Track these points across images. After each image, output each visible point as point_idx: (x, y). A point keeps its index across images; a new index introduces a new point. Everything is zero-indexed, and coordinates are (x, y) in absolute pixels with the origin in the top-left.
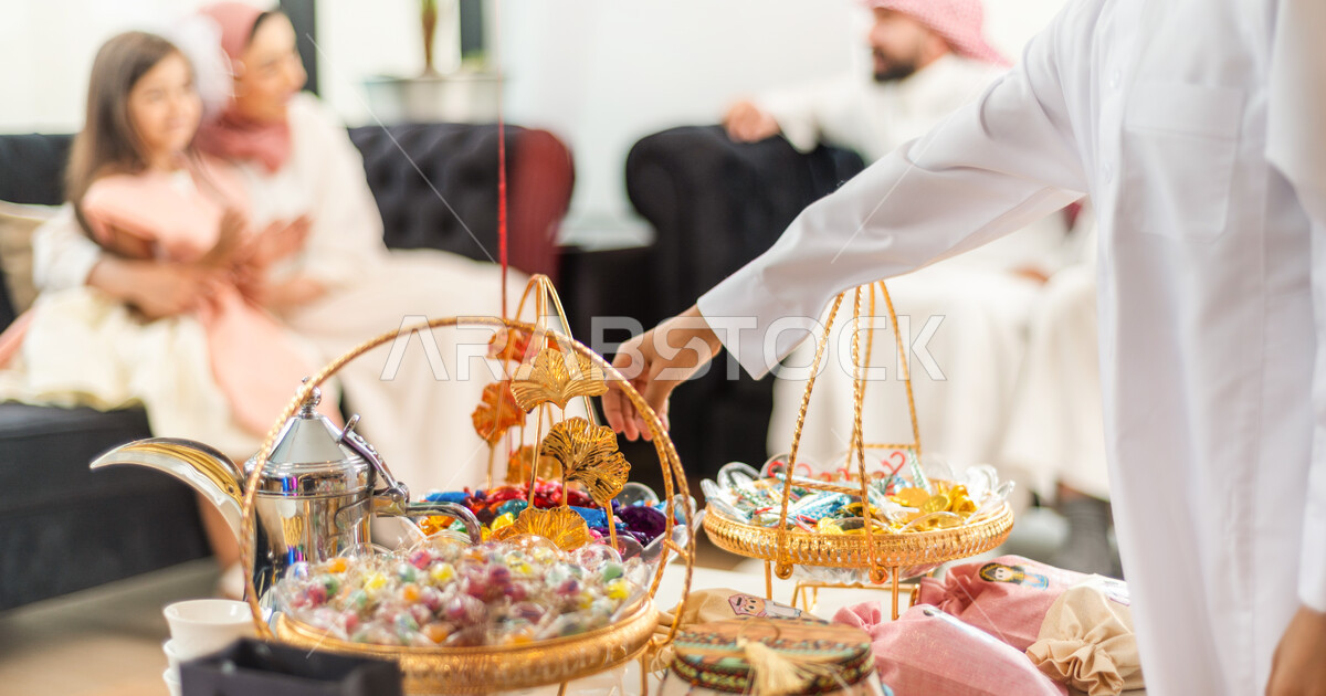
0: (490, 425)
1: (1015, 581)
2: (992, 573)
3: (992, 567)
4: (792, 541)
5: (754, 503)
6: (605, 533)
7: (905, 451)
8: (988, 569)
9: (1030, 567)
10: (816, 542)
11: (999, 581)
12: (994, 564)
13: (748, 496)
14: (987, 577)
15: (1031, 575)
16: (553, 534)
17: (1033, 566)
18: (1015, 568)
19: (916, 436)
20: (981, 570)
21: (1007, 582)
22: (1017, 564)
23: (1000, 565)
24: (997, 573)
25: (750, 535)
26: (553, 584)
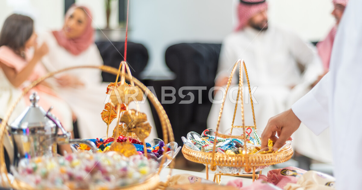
0: (108, 117)
1: (294, 175)
2: (285, 172)
3: (285, 170)
4: (216, 157)
5: (200, 145)
6: (143, 153)
7: (251, 128)
8: (284, 171)
9: (298, 170)
10: (225, 157)
11: (288, 175)
12: (286, 169)
13: (198, 143)
14: (283, 174)
15: (299, 174)
16: (123, 152)
17: (299, 170)
18: (293, 171)
19: (255, 122)
20: (281, 171)
21: (290, 176)
22: (294, 169)
23: (288, 170)
24: (287, 173)
25: (201, 155)
26: (118, 168)
